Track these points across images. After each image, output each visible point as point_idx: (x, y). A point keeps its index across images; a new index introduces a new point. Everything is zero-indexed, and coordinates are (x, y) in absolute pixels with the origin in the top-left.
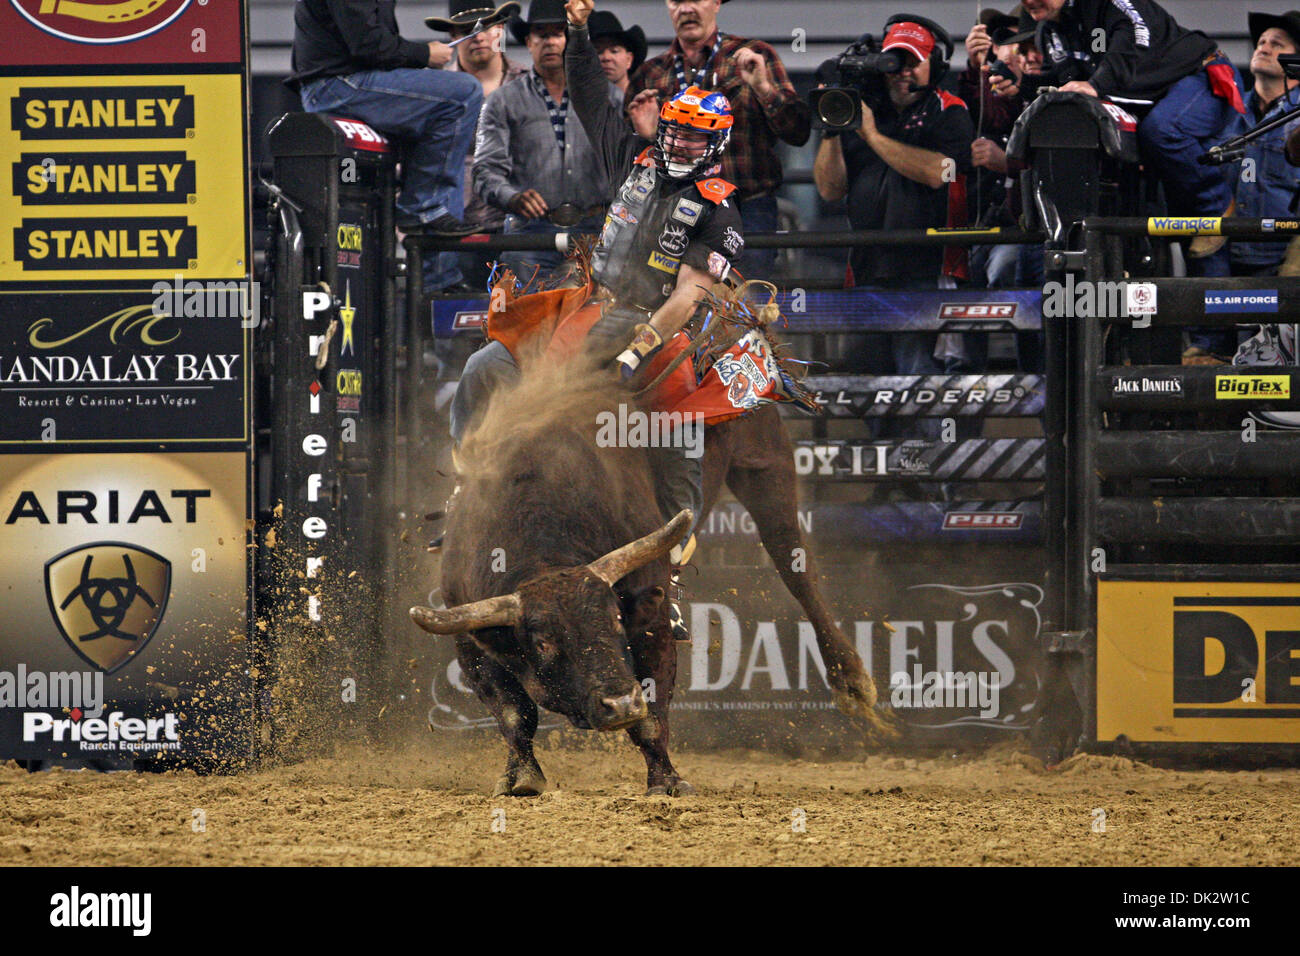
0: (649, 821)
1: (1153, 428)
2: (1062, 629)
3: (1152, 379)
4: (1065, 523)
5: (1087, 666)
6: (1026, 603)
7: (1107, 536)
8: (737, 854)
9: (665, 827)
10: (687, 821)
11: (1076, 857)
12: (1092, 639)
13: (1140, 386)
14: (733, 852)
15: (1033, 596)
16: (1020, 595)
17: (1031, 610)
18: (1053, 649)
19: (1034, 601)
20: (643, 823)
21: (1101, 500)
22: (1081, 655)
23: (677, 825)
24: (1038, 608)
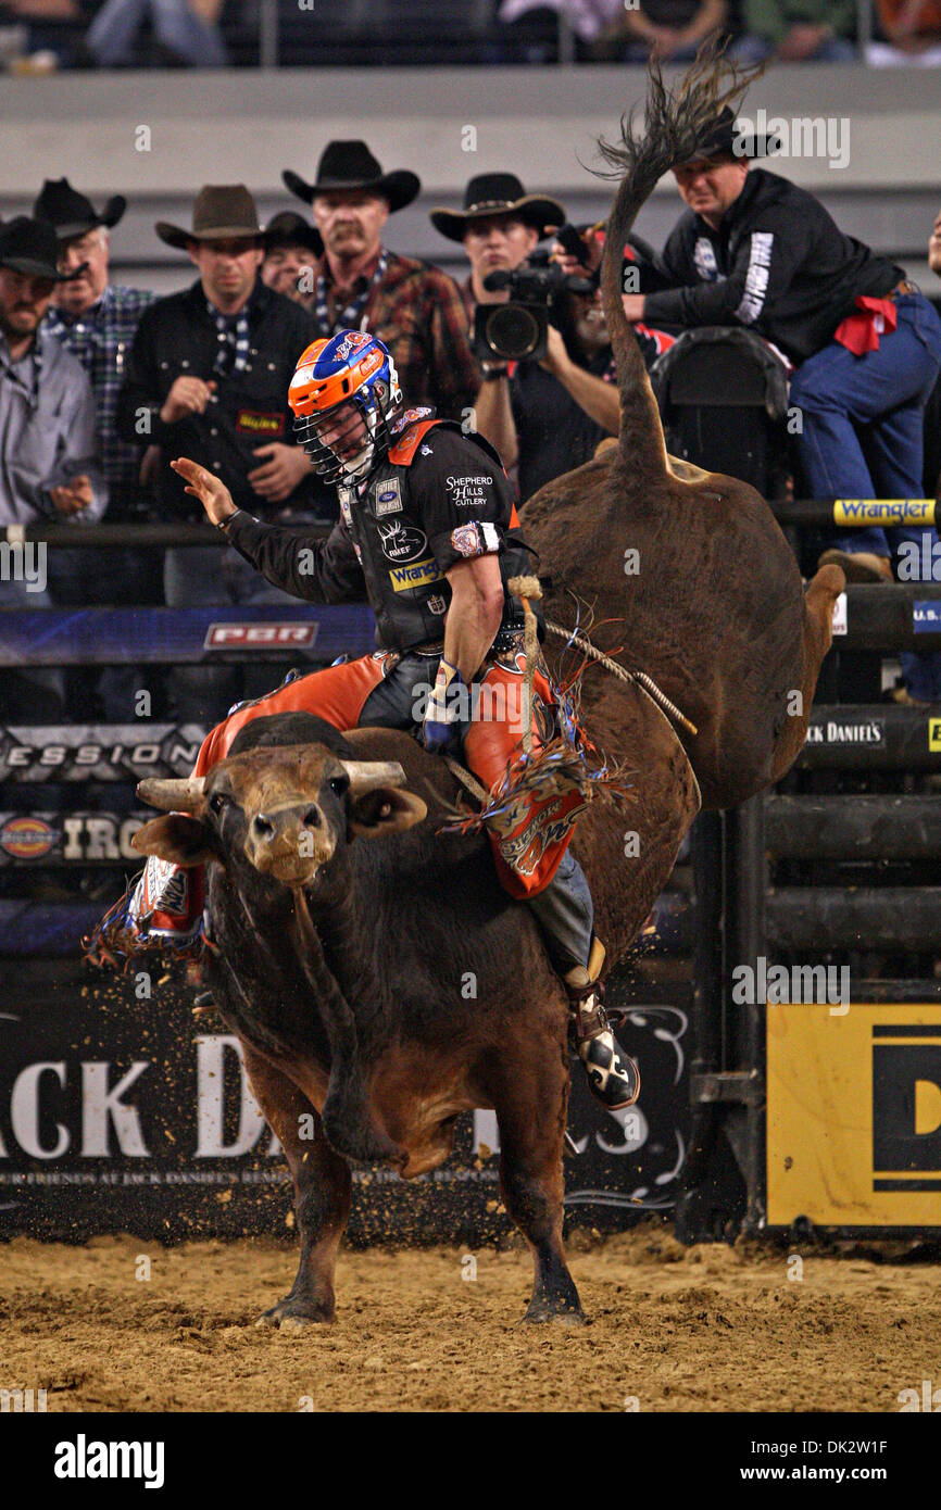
0: (181, 1340)
1: (840, 793)
2: (717, 1070)
3: (841, 723)
4: (722, 924)
5: (753, 1121)
6: (662, 1034)
7: (780, 941)
8: (321, 1386)
9: (204, 1348)
10: (233, 1339)
11: (794, 1388)
12: (761, 1084)
13: (825, 733)
14: (315, 1383)
15: (672, 1024)
16: (654, 1022)
17: (669, 1045)
18: (705, 1098)
19: (674, 1031)
20: (172, 1343)
21: (771, 892)
22: (745, 1106)
23: (221, 1346)
24: (681, 1041)
